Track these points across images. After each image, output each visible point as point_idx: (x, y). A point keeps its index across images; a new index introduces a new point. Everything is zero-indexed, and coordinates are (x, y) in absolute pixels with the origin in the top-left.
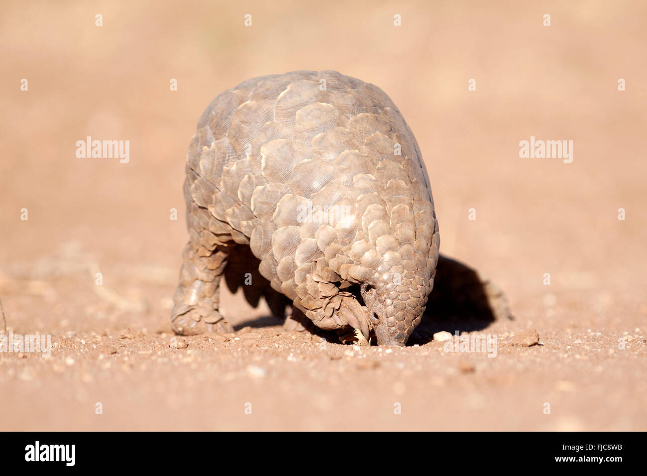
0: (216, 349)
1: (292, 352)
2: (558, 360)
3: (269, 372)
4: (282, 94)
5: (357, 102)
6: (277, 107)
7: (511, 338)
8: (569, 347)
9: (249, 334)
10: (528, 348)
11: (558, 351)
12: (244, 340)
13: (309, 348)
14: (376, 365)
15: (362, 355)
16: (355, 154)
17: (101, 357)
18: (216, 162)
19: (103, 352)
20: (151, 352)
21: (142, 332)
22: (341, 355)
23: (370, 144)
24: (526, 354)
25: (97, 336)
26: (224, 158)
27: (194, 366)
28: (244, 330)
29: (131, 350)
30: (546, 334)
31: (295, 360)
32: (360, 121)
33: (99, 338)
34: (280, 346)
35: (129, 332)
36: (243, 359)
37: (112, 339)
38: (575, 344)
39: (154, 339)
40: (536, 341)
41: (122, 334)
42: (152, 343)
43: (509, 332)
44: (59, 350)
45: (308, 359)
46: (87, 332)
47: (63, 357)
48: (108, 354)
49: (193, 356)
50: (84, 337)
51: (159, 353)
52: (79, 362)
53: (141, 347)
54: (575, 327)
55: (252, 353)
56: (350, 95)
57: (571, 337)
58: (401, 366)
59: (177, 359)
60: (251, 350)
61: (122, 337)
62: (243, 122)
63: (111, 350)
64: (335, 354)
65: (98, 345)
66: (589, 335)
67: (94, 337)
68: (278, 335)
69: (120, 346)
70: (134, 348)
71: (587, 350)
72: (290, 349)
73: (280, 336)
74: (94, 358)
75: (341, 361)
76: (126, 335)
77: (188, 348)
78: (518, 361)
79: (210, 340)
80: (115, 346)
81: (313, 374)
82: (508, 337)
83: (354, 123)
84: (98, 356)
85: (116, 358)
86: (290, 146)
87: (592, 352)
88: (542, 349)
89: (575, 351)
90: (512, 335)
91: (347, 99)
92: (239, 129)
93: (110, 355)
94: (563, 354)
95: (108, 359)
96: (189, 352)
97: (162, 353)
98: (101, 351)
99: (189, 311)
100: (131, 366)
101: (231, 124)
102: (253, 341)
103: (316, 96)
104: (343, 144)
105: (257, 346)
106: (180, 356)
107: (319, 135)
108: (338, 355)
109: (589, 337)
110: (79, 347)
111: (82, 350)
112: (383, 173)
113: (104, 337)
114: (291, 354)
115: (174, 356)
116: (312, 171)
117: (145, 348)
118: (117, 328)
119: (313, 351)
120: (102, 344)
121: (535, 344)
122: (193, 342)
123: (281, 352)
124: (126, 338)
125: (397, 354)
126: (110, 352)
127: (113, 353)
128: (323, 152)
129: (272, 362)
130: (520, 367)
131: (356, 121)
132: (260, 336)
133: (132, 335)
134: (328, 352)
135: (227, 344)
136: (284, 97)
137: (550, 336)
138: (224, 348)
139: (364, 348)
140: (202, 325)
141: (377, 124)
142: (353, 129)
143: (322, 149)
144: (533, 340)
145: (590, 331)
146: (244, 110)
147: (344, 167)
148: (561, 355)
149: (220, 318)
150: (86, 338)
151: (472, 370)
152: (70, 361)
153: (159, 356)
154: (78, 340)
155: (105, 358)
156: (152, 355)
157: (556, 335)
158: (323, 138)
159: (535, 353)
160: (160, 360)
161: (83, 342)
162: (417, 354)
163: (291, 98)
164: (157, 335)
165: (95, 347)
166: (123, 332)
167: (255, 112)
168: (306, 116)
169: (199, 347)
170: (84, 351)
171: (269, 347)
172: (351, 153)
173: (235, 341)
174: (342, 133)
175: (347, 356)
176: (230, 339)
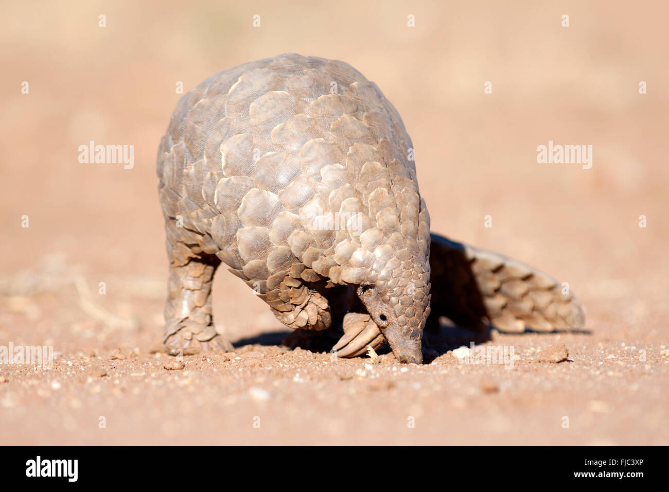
0: (215, 370)
1: (297, 372)
2: (590, 377)
3: (273, 394)
4: (233, 87)
5: (314, 83)
6: (229, 102)
7: (537, 354)
8: (601, 363)
9: (251, 352)
10: (557, 364)
11: (589, 368)
12: (245, 359)
13: (317, 367)
14: (391, 386)
15: (375, 374)
16: (320, 143)
17: (90, 380)
18: (175, 168)
19: (91, 375)
20: (143, 374)
21: (133, 352)
22: (352, 375)
23: (336, 130)
24: (554, 371)
25: (85, 357)
26: (182, 163)
27: (191, 389)
28: (246, 348)
29: (122, 372)
30: (576, 349)
31: (301, 381)
32: (322, 104)
33: (87, 359)
34: (286, 366)
35: (120, 352)
36: (245, 380)
37: (102, 360)
38: (607, 359)
39: (147, 359)
40: (565, 357)
41: (113, 354)
42: (145, 364)
43: (535, 347)
44: (44, 374)
45: (316, 380)
46: (74, 352)
47: (49, 381)
48: (98, 377)
49: (190, 378)
50: (71, 358)
51: (153, 375)
52: (65, 386)
53: (133, 369)
54: (607, 340)
55: (255, 373)
56: (307, 77)
57: (603, 352)
58: (417, 386)
59: (173, 381)
60: (254, 370)
61: (113, 358)
62: (197, 123)
63: (100, 373)
64: (345, 374)
65: (86, 367)
66: (623, 350)
67: (82, 358)
68: (283, 354)
69: (110, 367)
70: (126, 369)
71: (621, 366)
72: (295, 368)
73: (285, 355)
74: (82, 381)
75: (352, 381)
76: (116, 356)
77: (184, 369)
78: (546, 379)
79: (208, 360)
80: (105, 367)
81: (322, 396)
82: (534, 352)
83: (315, 108)
84: (86, 379)
85: (106, 381)
86: (250, 140)
87: (626, 368)
88: (571, 365)
89: (608, 367)
90: (539, 351)
91: (303, 81)
92: (193, 130)
93: (99, 378)
94: (595, 371)
95: (97, 382)
96: (186, 373)
97: (156, 375)
98: (90, 373)
99: (179, 330)
100: (123, 390)
101: (186, 127)
102: (255, 361)
103: (269, 84)
104: (304, 133)
105: (260, 365)
106: (176, 378)
107: (278, 126)
108: (348, 375)
109: (623, 351)
110: (66, 369)
111: (68, 373)
112: (355, 159)
113: (93, 358)
114: (298, 375)
115: (169, 379)
116: (277, 165)
117: (138, 370)
118: (106, 348)
119: (322, 371)
120: (90, 366)
121: (564, 360)
122: (189, 363)
123: (286, 372)
124: (116, 358)
125: (413, 373)
126: (100, 375)
127: (102, 376)
128: (284, 144)
129: (276, 383)
130: (548, 385)
131: (318, 105)
132: (263, 355)
133: (123, 356)
134: (337, 372)
135: (227, 364)
136: (235, 91)
137: (580, 351)
138: (224, 368)
139: (377, 367)
140: (196, 344)
141: (341, 105)
142: (314, 114)
143: (282, 141)
144: (562, 356)
145: (623, 344)
146: (198, 109)
147: (310, 159)
148: (592, 372)
149: (214, 334)
150: (72, 360)
151: (495, 390)
152: (56, 385)
153: (153, 379)
154: (65, 362)
155: (94, 381)
156: (145, 377)
157: (586, 349)
158: (282, 129)
159: (564, 370)
160: (154, 383)
161: (70, 364)
162: (435, 372)
163: (242, 90)
164: (150, 355)
165: (83, 369)
166: (113, 353)
167: (208, 109)
168: (260, 108)
169: (197, 368)
170: (71, 373)
171: (273, 366)
172: (316, 143)
173: (236, 360)
174: (302, 120)
175: (358, 376)
176: (230, 358)
